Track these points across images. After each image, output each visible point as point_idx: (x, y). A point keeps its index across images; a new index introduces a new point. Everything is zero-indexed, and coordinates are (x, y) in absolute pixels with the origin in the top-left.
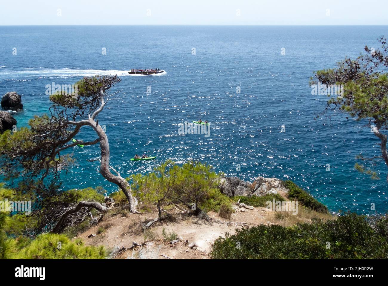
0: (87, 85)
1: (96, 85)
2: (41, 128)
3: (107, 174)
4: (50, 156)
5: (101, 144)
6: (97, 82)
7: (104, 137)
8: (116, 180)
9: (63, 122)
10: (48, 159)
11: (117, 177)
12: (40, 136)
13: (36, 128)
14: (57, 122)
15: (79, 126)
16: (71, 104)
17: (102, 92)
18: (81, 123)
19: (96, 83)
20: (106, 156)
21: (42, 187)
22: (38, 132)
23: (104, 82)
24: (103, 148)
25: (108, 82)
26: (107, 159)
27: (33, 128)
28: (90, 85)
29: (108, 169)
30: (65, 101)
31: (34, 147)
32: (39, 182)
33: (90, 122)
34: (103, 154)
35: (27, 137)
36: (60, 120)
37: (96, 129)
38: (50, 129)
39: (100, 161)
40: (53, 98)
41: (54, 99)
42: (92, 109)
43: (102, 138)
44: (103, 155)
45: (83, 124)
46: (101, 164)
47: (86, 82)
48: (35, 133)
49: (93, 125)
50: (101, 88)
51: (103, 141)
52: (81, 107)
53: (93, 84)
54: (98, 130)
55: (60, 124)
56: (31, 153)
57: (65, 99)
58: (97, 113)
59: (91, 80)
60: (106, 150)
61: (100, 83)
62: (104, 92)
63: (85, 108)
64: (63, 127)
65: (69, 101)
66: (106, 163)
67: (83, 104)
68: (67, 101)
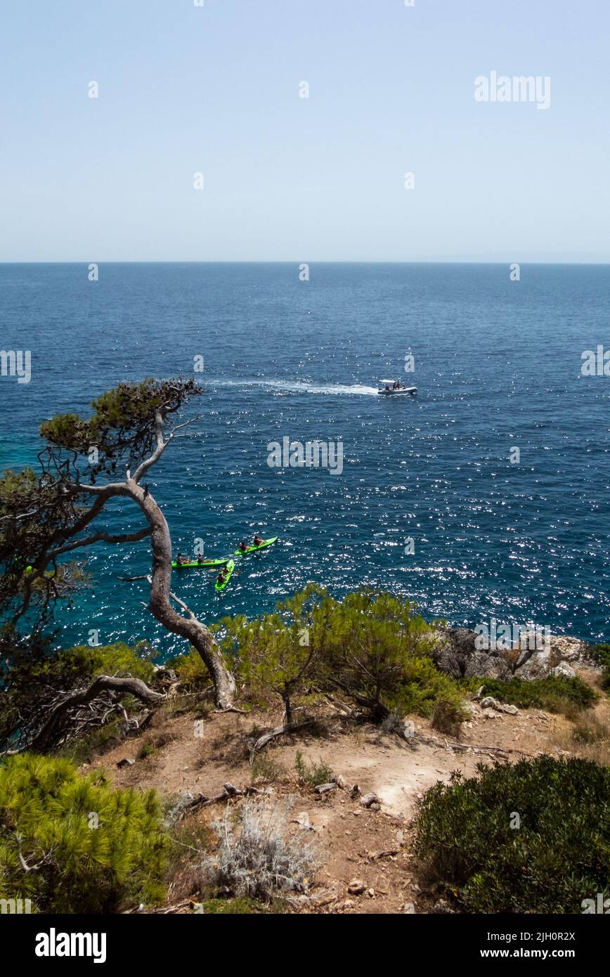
0: (127, 400)
1: (145, 402)
2: (17, 500)
5: (153, 541)
6: (149, 394)
7: (161, 524)
8: (185, 629)
9: (68, 487)
11: (188, 622)
12: (15, 519)
13: (5, 499)
14: (53, 486)
15: (103, 496)
16: (87, 444)
17: (159, 418)
18: (109, 488)
19: (145, 398)
20: (163, 569)
21: (12, 639)
22: (11, 508)
23: (164, 395)
24: (158, 550)
25: (174, 395)
26: (166, 578)
28: (133, 401)
29: (167, 601)
30: (75, 439)
32: (6, 627)
33: (130, 488)
34: (158, 564)
36: (61, 481)
37: (142, 506)
38: (38, 503)
39: (151, 582)
40: (47, 430)
41: (50, 433)
42: (136, 458)
43: (156, 527)
44: (157, 566)
45: (113, 491)
46: (152, 588)
47: (123, 395)
48: (4, 511)
49: (137, 495)
50: (157, 408)
51: (157, 533)
52: (111, 452)
53: (139, 400)
54: (147, 507)
55: (60, 491)
57: (73, 434)
58: (146, 468)
59: (135, 390)
60: (164, 556)
61: (155, 397)
62: (163, 418)
63: (120, 455)
64: (68, 498)
65: (84, 437)
66: (163, 587)
67: (115, 446)
68: (79, 438)
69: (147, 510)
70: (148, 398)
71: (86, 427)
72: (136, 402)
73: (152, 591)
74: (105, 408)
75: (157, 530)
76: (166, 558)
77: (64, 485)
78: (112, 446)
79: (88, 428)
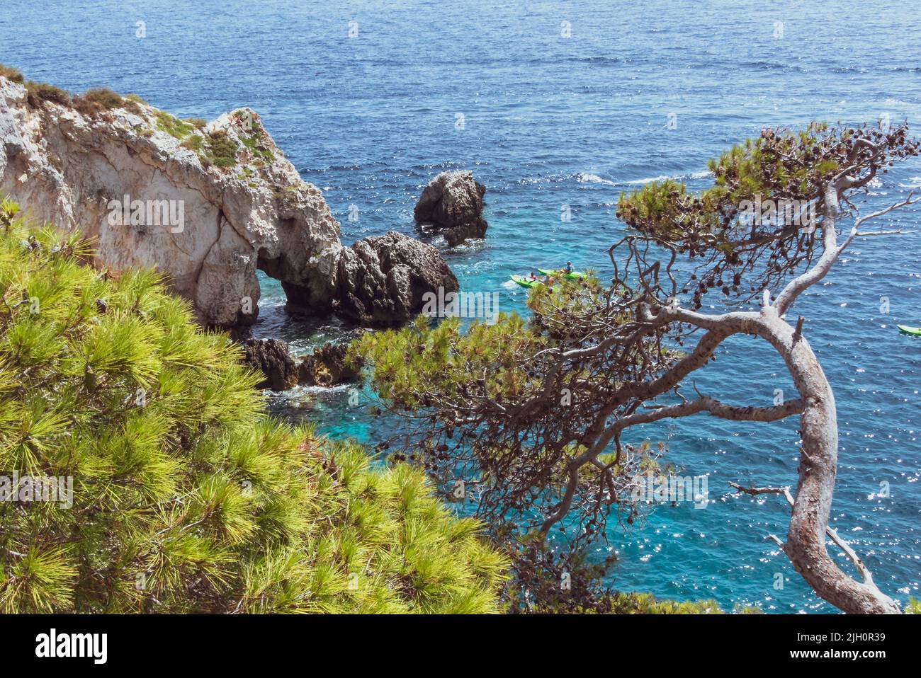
0: (773, 162)
1: (807, 165)
2: (567, 324)
3: (815, 561)
4: (580, 440)
5: (804, 425)
6: (817, 151)
7: (821, 395)
8: (851, 599)
9: (655, 311)
10: (570, 449)
11: (858, 587)
12: (561, 356)
13: (548, 321)
14: (628, 306)
15: (717, 332)
16: (693, 237)
17: (832, 198)
18: (729, 320)
19: (807, 158)
20: (819, 480)
21: (540, 559)
22: (556, 336)
23: (844, 155)
24: (813, 443)
25: (863, 156)
26: (822, 497)
27: (538, 321)
28: (785, 164)
29: (821, 542)
30: (676, 226)
31: (532, 393)
32: (531, 536)
33: (767, 323)
34: (807, 470)
35: (513, 351)
36: (643, 299)
37: (788, 358)
38: (600, 333)
39: (791, 500)
40: (629, 206)
41: (634, 212)
42: (778, 268)
43: (812, 400)
44: (808, 474)
45: (734, 326)
46: (793, 513)
47: (767, 151)
48: (543, 340)
49: (780, 337)
50: (829, 178)
51: (813, 413)
52: (736, 255)
53: (797, 162)
54: (796, 361)
55: (640, 315)
56: (522, 418)
57: (674, 218)
58: (799, 289)
59: (789, 143)
60: (822, 457)
61: (826, 157)
62: (840, 196)
63: (750, 261)
64: (649, 330)
65: (690, 224)
66: (815, 513)
67: (743, 243)
68: (682, 224)
69: (796, 368)
70: (813, 159)
71: (697, 207)
72: (789, 166)
73: (794, 518)
74: (732, 173)
75: (812, 406)
76: (826, 461)
77: (648, 306)
78: (739, 243)
79: (699, 207)
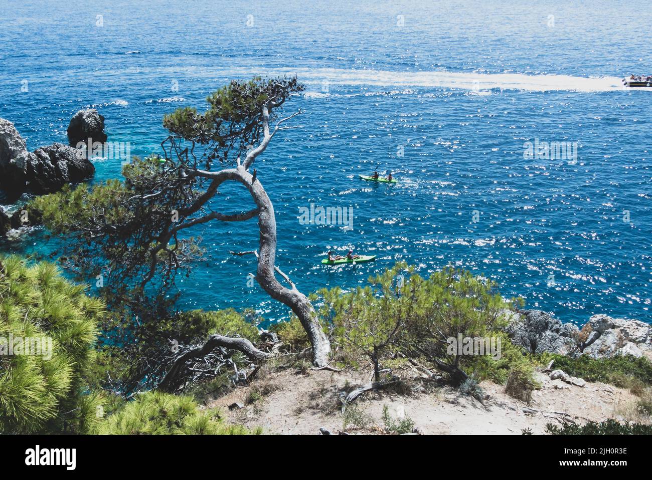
0: (237, 96)
1: (254, 97)
2: (144, 183)
4: (157, 239)
5: (260, 220)
6: (257, 90)
7: (267, 206)
8: (287, 297)
9: (187, 172)
10: (154, 244)
11: (290, 292)
12: (142, 199)
13: (134, 182)
14: (174, 171)
15: (217, 180)
16: (202, 135)
17: (266, 112)
18: (223, 174)
19: (253, 94)
20: (269, 245)
21: (142, 300)
22: (139, 189)
23: (271, 92)
24: (265, 228)
25: (278, 92)
26: (271, 253)
27: (129, 182)
28: (243, 97)
29: (272, 274)
30: (193, 130)
31: (129, 219)
32: (136, 290)
33: (240, 174)
34: (263, 242)
35: (118, 198)
36: (181, 167)
37: (251, 189)
38: (161, 185)
39: (258, 256)
40: (169, 121)
41: (172, 124)
42: (245, 148)
43: (263, 208)
45: (225, 177)
46: (259, 262)
47: (234, 91)
48: (134, 191)
49: (246, 180)
50: (264, 103)
51: (264, 214)
52: (224, 142)
53: (248, 96)
54: (255, 191)
55: (180, 175)
56: (124, 232)
57: (192, 125)
58: (254, 157)
59: (245, 87)
60: (269, 234)
61: (262, 93)
62: (270, 111)
63: (231, 145)
64: (187, 181)
65: (200, 128)
66: (268, 260)
67: (226, 136)
68: (196, 128)
69: (255, 193)
70: (256, 94)
71: (202, 120)
72: (246, 97)
73: (259, 264)
74: (219, 102)
75: (263, 211)
76: (271, 236)
77: (183, 170)
78: (225, 137)
79: (204, 120)
